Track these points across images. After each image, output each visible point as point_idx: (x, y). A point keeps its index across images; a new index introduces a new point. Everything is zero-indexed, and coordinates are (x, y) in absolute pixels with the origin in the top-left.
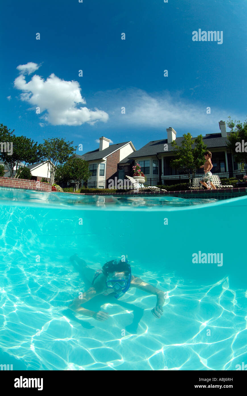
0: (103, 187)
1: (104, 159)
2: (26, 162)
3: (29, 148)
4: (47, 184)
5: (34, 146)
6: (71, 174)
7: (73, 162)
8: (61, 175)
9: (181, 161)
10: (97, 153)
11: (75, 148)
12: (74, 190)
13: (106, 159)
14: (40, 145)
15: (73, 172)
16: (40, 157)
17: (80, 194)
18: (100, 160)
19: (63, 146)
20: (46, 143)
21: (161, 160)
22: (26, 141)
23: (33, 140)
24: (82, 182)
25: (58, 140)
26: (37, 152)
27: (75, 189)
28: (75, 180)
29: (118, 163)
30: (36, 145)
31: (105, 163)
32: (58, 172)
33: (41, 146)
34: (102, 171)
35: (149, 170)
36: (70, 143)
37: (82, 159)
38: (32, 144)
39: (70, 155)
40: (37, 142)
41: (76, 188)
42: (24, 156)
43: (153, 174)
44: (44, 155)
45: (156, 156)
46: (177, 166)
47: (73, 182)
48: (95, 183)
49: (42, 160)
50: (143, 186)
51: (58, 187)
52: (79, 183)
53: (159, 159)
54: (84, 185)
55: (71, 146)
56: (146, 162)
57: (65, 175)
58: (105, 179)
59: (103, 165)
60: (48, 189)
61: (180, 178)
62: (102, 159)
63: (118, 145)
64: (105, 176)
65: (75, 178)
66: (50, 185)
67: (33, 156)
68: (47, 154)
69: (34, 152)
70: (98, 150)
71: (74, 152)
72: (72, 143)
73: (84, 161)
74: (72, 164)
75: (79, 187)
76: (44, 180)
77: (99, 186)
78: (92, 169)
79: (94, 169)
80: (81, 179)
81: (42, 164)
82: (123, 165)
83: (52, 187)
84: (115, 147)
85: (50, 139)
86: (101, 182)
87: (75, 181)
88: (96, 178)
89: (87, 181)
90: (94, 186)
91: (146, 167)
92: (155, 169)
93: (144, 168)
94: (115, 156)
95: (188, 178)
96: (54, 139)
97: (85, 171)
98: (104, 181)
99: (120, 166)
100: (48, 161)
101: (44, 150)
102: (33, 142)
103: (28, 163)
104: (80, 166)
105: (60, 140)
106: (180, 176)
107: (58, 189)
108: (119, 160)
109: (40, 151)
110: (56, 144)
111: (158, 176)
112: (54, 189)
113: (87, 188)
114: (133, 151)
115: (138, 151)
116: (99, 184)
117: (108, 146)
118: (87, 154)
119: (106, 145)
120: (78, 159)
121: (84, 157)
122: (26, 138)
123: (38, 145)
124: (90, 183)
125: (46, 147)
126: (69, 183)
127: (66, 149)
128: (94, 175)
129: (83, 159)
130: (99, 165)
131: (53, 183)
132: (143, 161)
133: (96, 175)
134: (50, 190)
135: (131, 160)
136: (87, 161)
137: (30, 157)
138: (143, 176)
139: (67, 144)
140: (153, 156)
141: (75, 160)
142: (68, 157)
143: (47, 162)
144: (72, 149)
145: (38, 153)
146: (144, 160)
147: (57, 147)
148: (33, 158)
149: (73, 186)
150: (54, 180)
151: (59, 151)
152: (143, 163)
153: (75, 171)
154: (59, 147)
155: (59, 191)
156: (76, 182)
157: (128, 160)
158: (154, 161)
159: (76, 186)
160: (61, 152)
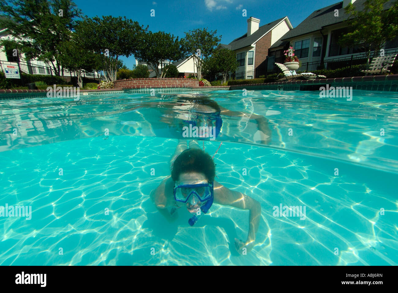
0: (252, 77)
1: (252, 45)
2: (170, 60)
3: (170, 44)
4: (194, 80)
5: (175, 41)
6: (218, 67)
7: (219, 53)
8: (208, 69)
9: (357, 34)
10: (244, 39)
11: (219, 38)
12: (221, 83)
13: (255, 45)
14: (181, 39)
15: (219, 65)
16: (184, 53)
17: (228, 86)
18: (249, 47)
19: (206, 38)
20: (188, 37)
21: (327, 36)
22: (166, 37)
23: (173, 35)
24: (230, 74)
25: (200, 31)
26: (180, 48)
27: (223, 82)
28: (223, 72)
29: (269, 48)
30: (177, 40)
31: (253, 50)
32: (204, 65)
33: (183, 41)
34: (251, 59)
35: (308, 52)
36: (213, 33)
37: (228, 50)
38: (173, 39)
39: (215, 47)
40: (178, 37)
41: (223, 80)
42: (167, 53)
43: (313, 56)
44: (188, 50)
45: (319, 31)
46: (350, 42)
47: (220, 74)
48: (243, 73)
49: (186, 56)
50: (295, 73)
51: (205, 81)
52: (226, 75)
53: (324, 34)
54: (232, 77)
55: (215, 36)
56: (304, 42)
57: (212, 68)
58: (254, 69)
59: (252, 52)
60: (195, 85)
61: (352, 58)
62: (250, 45)
63: (270, 25)
64: (253, 65)
65: (222, 70)
66: (197, 80)
67: (176, 52)
68: (191, 48)
69: (177, 49)
70: (246, 36)
71: (219, 43)
72: (215, 32)
73: (231, 51)
74: (218, 56)
75: (227, 79)
76: (191, 76)
77: (248, 76)
78: (240, 59)
79: (242, 58)
80: (228, 71)
81: (187, 60)
82: (275, 50)
83: (200, 82)
84: (266, 28)
85: (191, 32)
86: (249, 72)
87: (222, 74)
88: (244, 68)
89: (235, 72)
90: (242, 77)
91: (305, 48)
92: (316, 50)
93: (302, 50)
94: (266, 40)
95: (366, 57)
96: (195, 30)
97: (233, 61)
98: (253, 71)
99: (271, 51)
100: (193, 55)
101: (187, 45)
102: (173, 37)
103: (173, 61)
104: (226, 57)
105: (202, 30)
106: (352, 56)
107: (205, 83)
108: (271, 44)
109: (183, 46)
110: (198, 36)
111: (320, 58)
112: (201, 84)
113: (234, 79)
114: (289, 30)
115: (296, 28)
116: (247, 75)
117: (257, 29)
118: (234, 43)
119: (255, 26)
120: (225, 50)
121: (231, 46)
122: (165, 33)
123: (179, 40)
124: (238, 74)
125: (188, 41)
126: (217, 76)
127: (209, 40)
128: (242, 64)
129: (230, 48)
130: (248, 53)
131: (200, 78)
132: (300, 41)
133: (244, 65)
134: (197, 85)
135: (285, 42)
136: (234, 50)
137: (173, 54)
138: (297, 61)
139: (211, 34)
140: (314, 33)
141: (221, 51)
142: (212, 49)
143: (192, 57)
144: (217, 40)
145: (182, 49)
146: (302, 40)
147: (200, 39)
148: (176, 55)
149: (221, 78)
150: (201, 74)
151: (202, 43)
152: (300, 43)
153: (222, 63)
154: (203, 38)
155: (207, 85)
156: (224, 75)
157: (282, 42)
158: (316, 40)
159: (223, 78)
160: (205, 44)
